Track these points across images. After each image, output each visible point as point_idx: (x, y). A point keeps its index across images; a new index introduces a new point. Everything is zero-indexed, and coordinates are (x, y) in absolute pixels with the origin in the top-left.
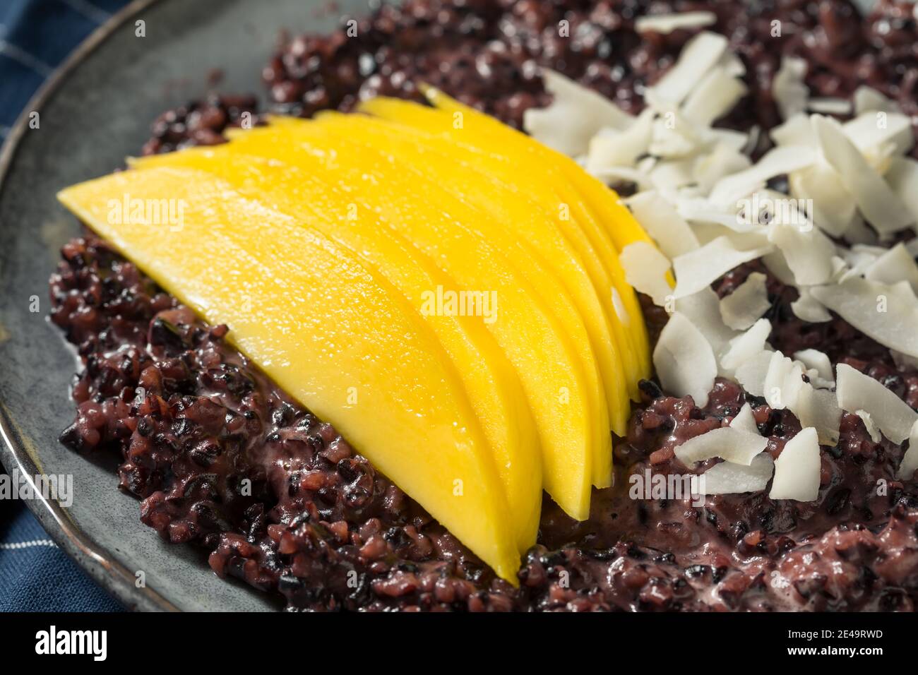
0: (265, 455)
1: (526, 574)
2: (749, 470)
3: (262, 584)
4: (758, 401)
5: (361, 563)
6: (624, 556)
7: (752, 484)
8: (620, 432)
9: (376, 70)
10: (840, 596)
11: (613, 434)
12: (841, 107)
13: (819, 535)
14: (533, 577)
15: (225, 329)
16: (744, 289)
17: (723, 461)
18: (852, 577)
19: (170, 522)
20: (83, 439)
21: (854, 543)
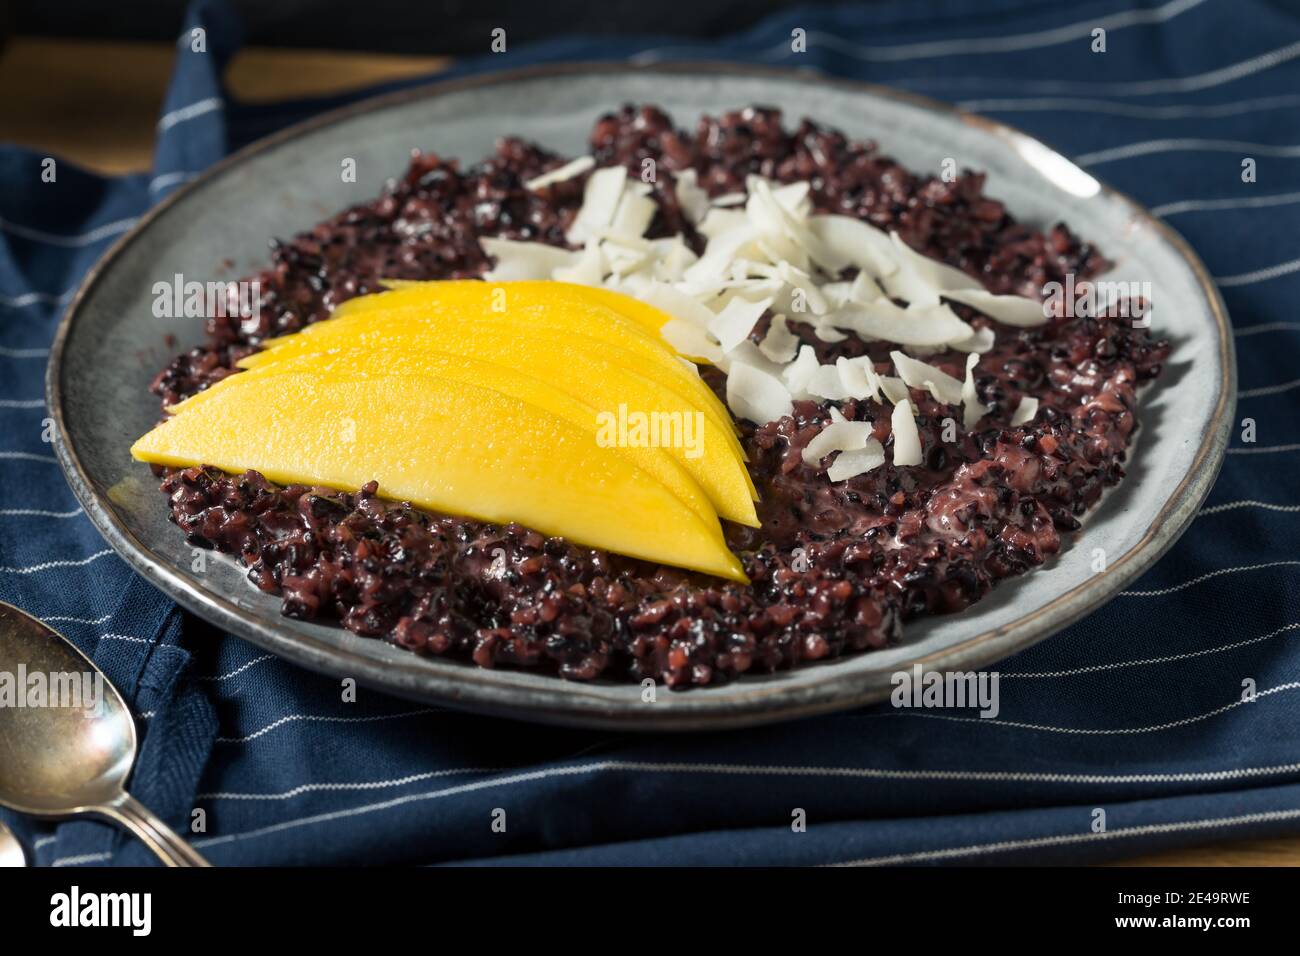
0: (468, 568)
1: (753, 570)
2: (864, 452)
3: (532, 657)
4: (839, 405)
5: (612, 607)
6: (808, 541)
7: (876, 460)
8: (747, 461)
9: (326, 286)
10: (990, 516)
11: (745, 463)
12: (737, 198)
13: (950, 479)
14: (759, 570)
15: (375, 484)
16: (772, 333)
17: (840, 452)
18: (994, 498)
19: (428, 636)
20: (306, 604)
21: (985, 469)
